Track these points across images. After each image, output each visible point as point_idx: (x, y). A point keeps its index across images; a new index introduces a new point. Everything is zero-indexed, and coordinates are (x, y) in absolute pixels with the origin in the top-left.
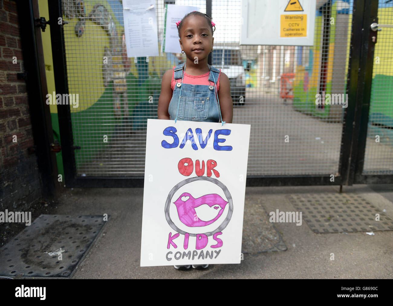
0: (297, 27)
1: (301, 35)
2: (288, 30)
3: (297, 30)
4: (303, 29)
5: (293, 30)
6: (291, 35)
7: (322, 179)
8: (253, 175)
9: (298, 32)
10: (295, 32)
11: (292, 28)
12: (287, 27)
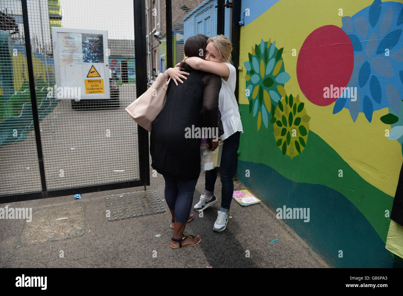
0: (97, 87)
1: (100, 92)
2: (91, 89)
3: (97, 89)
4: (101, 89)
5: (94, 89)
6: (93, 92)
7: (129, 183)
8: (73, 186)
9: (98, 90)
10: (96, 90)
11: (94, 88)
12: (90, 87)
